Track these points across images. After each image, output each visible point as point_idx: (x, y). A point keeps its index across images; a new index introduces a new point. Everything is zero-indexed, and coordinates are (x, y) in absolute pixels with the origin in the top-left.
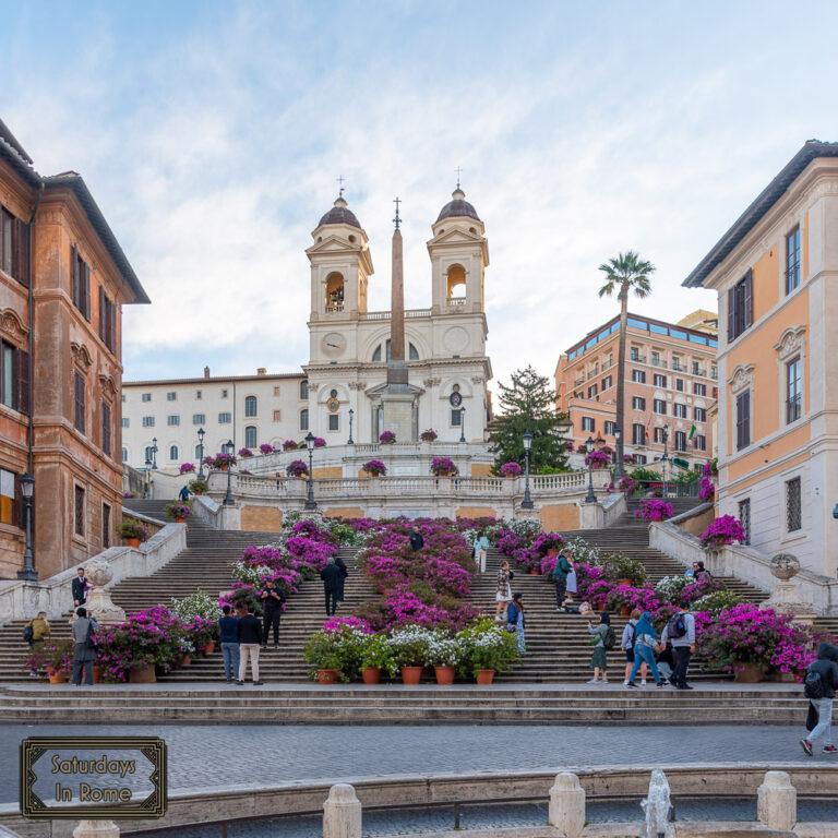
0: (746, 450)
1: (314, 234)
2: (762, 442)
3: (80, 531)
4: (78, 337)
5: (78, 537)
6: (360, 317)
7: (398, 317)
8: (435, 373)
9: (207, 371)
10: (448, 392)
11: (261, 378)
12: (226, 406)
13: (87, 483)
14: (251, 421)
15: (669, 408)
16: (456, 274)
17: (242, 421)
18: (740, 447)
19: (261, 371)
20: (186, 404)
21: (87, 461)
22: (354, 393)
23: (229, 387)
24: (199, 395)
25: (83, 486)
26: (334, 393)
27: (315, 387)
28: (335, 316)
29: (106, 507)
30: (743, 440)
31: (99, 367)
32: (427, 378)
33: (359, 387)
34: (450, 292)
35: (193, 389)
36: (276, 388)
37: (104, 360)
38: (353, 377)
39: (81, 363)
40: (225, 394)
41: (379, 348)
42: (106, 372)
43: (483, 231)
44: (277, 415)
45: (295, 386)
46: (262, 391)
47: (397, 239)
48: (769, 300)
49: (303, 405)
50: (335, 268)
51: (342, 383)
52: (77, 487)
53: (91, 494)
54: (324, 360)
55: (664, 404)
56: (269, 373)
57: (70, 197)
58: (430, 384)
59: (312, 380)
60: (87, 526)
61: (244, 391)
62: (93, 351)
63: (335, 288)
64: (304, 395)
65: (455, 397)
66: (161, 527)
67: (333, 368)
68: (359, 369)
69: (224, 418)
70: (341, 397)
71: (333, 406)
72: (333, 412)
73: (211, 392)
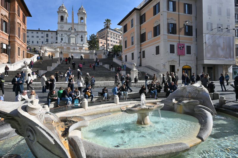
2: (128, 47)
3: (19, 55)
5: (19, 56)
6: (66, 23)
7: (73, 23)
8: (79, 33)
9: (39, 29)
10: (81, 36)
11: (49, 31)
12: (43, 35)
13: (20, 47)
14: (47, 38)
15: (113, 41)
16: (82, 18)
17: (46, 38)
18: (125, 48)
19: (49, 30)
20: (35, 34)
21: (20, 43)
24: (38, 33)
25: (19, 47)
26: (62, 35)
27: (59, 33)
28: (62, 22)
29: (24, 51)
30: (126, 47)
31: (23, 27)
33: (66, 34)
34: (81, 21)
35: (36, 32)
37: (23, 25)
39: (19, 26)
40: (43, 33)
41: (69, 28)
42: (24, 28)
44: (52, 37)
45: (55, 33)
46: (49, 34)
48: (129, 29)
49: (56, 36)
50: (62, 15)
54: (60, 29)
55: (112, 41)
56: (50, 30)
58: (78, 35)
59: (58, 32)
60: (20, 54)
61: (46, 33)
62: (21, 24)
63: (62, 18)
64: (57, 34)
65: (82, 37)
66: (34, 55)
67: (62, 31)
68: (66, 31)
69: (42, 37)
70: (63, 35)
71: (62, 37)
72: (62, 38)
73: (40, 33)
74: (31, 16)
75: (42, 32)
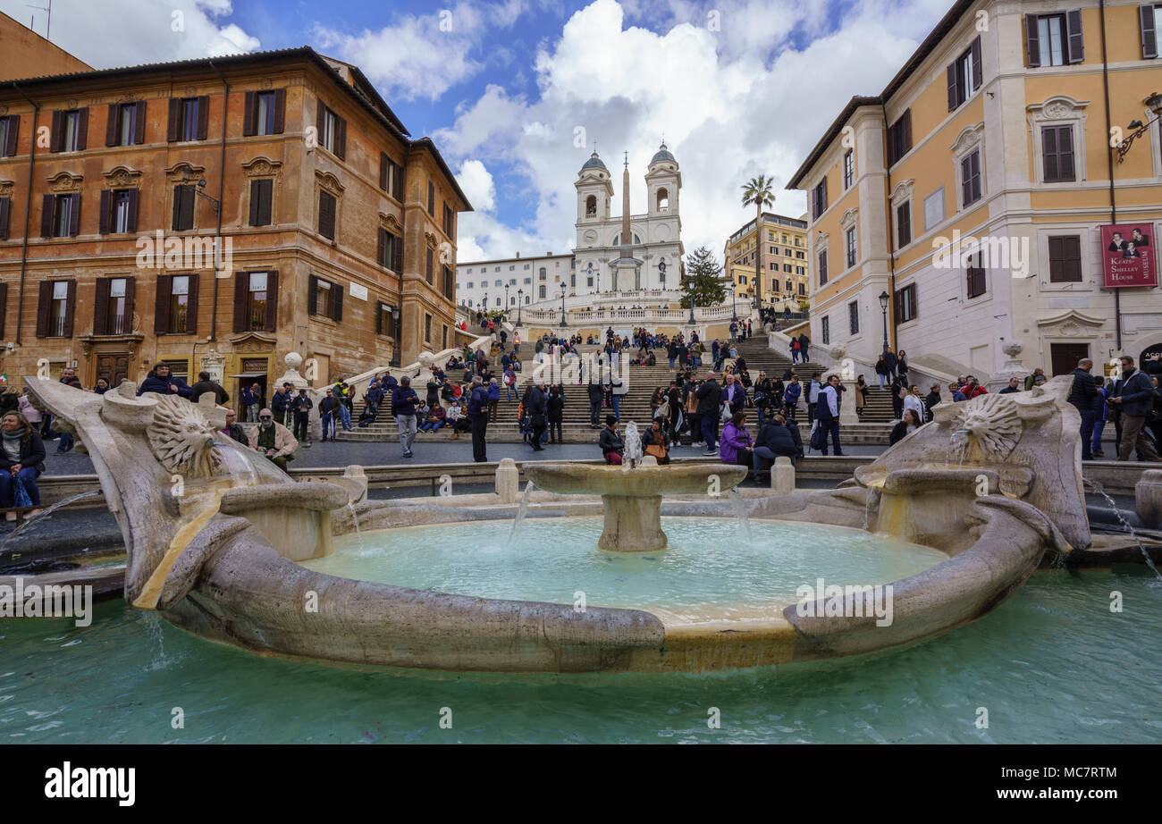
0: (825, 286)
1: (579, 174)
2: (833, 281)
3: (428, 340)
4: (430, 230)
5: (426, 343)
6: (606, 222)
7: (627, 220)
8: (650, 252)
9: (518, 254)
10: (658, 263)
11: (550, 257)
12: (528, 274)
13: (433, 312)
14: (542, 283)
15: (794, 269)
16: (662, 194)
17: (537, 282)
18: (822, 284)
19: (549, 253)
20: (506, 274)
21: (434, 300)
22: (602, 265)
23: (530, 263)
24: (513, 268)
25: (431, 314)
26: (590, 265)
27: (580, 262)
28: (592, 220)
29: (445, 328)
30: (824, 280)
32: (645, 254)
33: (605, 261)
34: (658, 204)
35: (509, 265)
36: (558, 263)
38: (602, 255)
39: (431, 244)
40: (528, 267)
41: (617, 238)
42: (447, 250)
43: (678, 168)
44: (558, 279)
45: (569, 261)
46: (549, 265)
47: (626, 175)
48: (835, 196)
49: (572, 273)
50: (591, 192)
51: (595, 258)
52: (427, 314)
53: (434, 318)
54: (585, 246)
55: (790, 266)
56: (554, 254)
57: (426, 152)
58: (647, 258)
59: (577, 258)
60: (432, 337)
61: (539, 265)
62: (438, 237)
63: (591, 203)
64: (573, 267)
65: (662, 266)
66: (477, 339)
67: (590, 250)
68: (605, 250)
69: (528, 281)
70: (595, 267)
71: (590, 272)
72: (590, 276)
73: (520, 266)
74: (472, 210)
75: (526, 263)
